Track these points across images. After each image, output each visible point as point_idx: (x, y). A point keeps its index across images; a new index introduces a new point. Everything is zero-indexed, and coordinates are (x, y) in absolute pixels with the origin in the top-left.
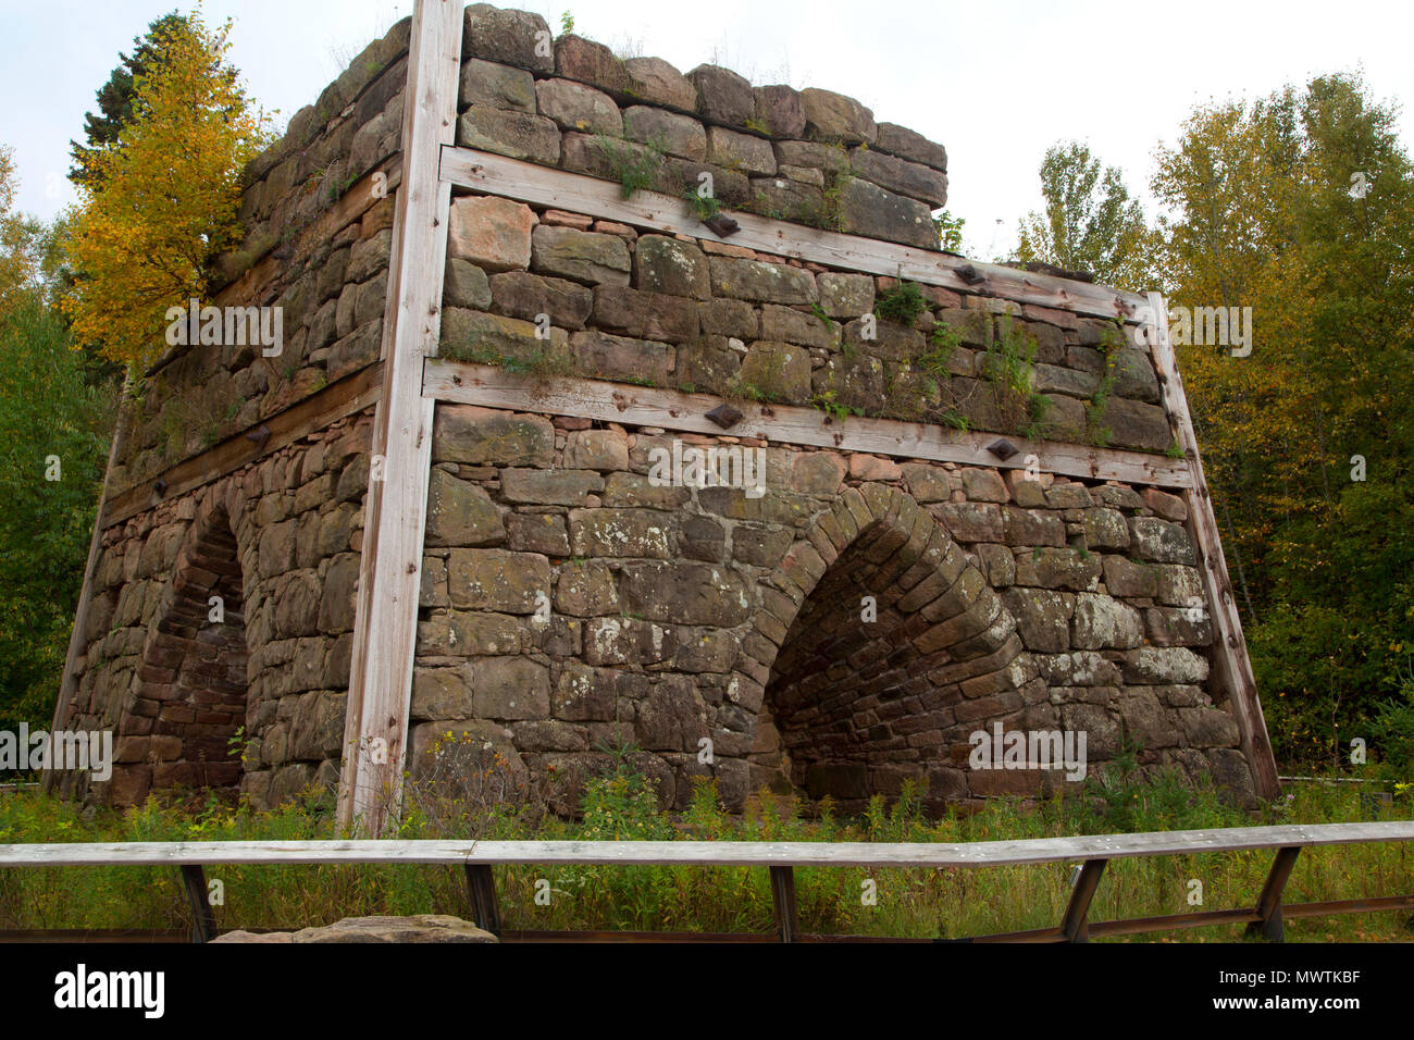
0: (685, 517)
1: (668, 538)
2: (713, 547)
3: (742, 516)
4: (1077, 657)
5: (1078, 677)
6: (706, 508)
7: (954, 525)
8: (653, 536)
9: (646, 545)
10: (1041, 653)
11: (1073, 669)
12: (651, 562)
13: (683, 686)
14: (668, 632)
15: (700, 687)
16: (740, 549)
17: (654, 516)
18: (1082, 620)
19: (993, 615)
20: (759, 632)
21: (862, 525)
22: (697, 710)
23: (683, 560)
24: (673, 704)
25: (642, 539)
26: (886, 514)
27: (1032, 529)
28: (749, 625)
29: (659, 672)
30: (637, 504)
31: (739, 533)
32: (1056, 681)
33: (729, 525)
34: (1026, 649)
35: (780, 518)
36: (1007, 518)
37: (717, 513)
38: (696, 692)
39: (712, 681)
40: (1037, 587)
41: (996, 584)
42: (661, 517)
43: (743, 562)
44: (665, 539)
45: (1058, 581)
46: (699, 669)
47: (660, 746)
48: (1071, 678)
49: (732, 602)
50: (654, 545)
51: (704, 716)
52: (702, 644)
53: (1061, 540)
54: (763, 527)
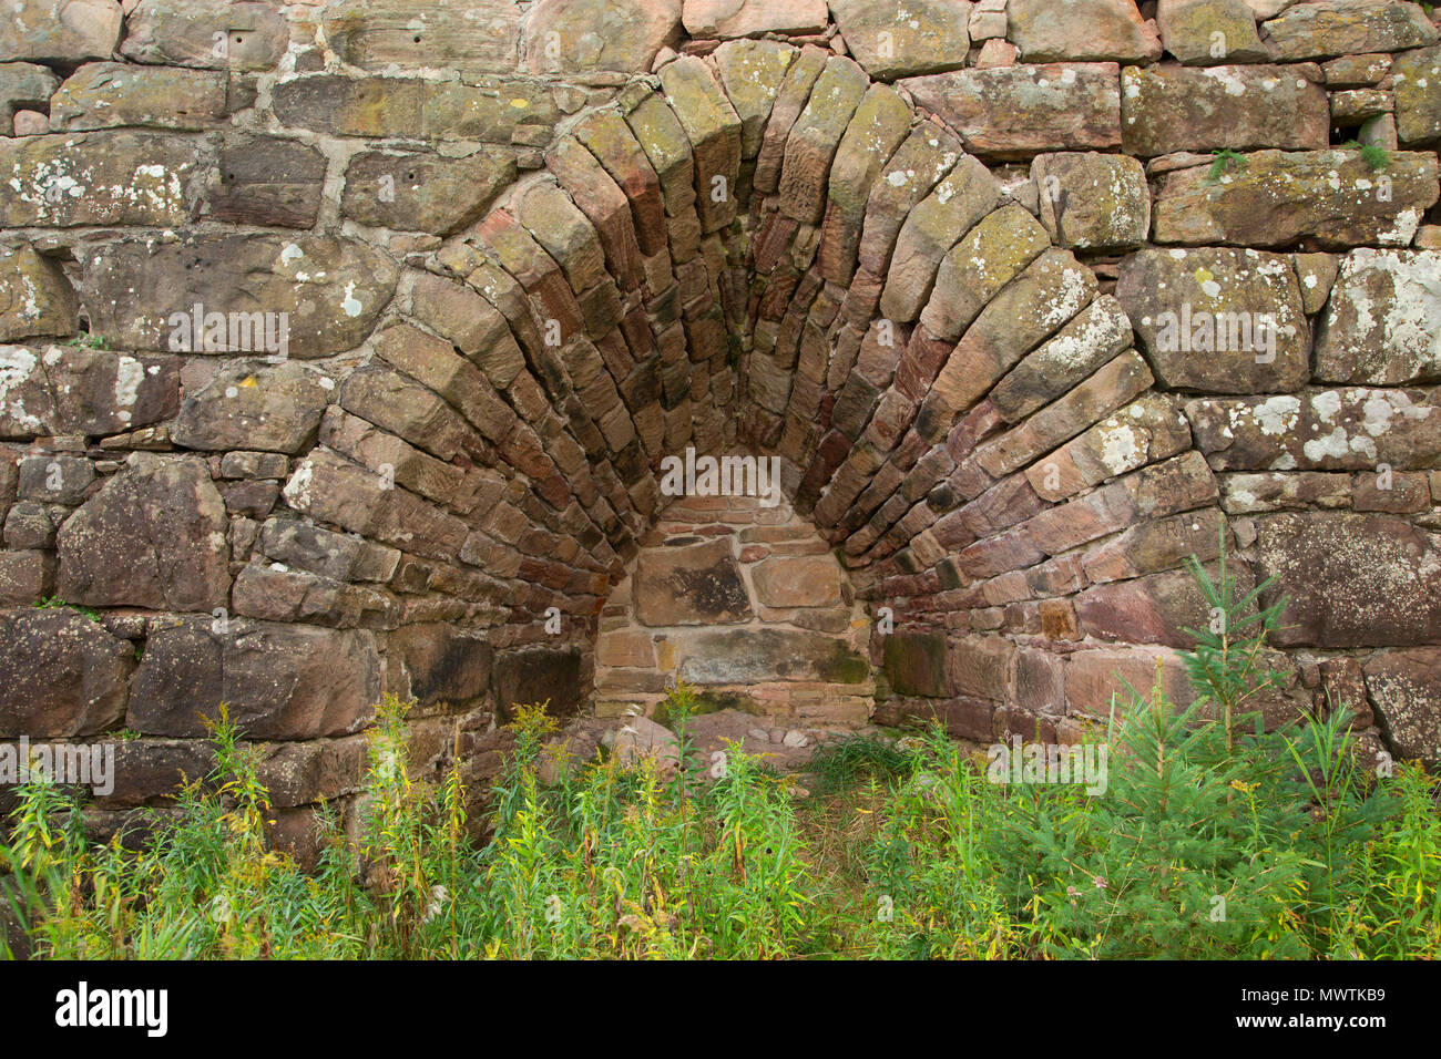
0: (234, 140)
1: (185, 184)
2: (286, 196)
3: (372, 131)
4: (1326, 403)
5: (1315, 450)
6: (285, 120)
7: (967, 118)
8: (147, 182)
9: (125, 200)
10: (1210, 394)
11: (1308, 427)
12: (135, 234)
13: (174, 477)
14: (154, 370)
15: (220, 480)
16: (360, 196)
17: (158, 142)
18: (1349, 313)
19: (1064, 312)
20: (388, 366)
21: (698, 132)
22: (199, 527)
23: (210, 227)
24: (142, 513)
25: (118, 189)
26: (772, 102)
27: (1209, 110)
28: (367, 352)
29: (129, 449)
30: (116, 120)
31: (364, 167)
32: (1249, 456)
33: (339, 151)
34: (1160, 387)
35: (470, 129)
36: (1133, 92)
37: (314, 128)
38: (203, 489)
39: (246, 467)
40: (1214, 244)
41: (1083, 243)
42: (175, 143)
43: (368, 225)
44: (175, 186)
45: (1289, 227)
46: (218, 442)
47: (105, 598)
48: (1297, 451)
49: (321, 304)
50: (145, 200)
51: (216, 539)
52: (231, 392)
53: (1313, 130)
54: (427, 151)
